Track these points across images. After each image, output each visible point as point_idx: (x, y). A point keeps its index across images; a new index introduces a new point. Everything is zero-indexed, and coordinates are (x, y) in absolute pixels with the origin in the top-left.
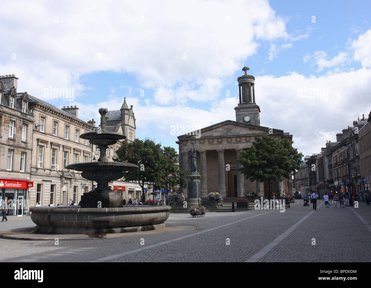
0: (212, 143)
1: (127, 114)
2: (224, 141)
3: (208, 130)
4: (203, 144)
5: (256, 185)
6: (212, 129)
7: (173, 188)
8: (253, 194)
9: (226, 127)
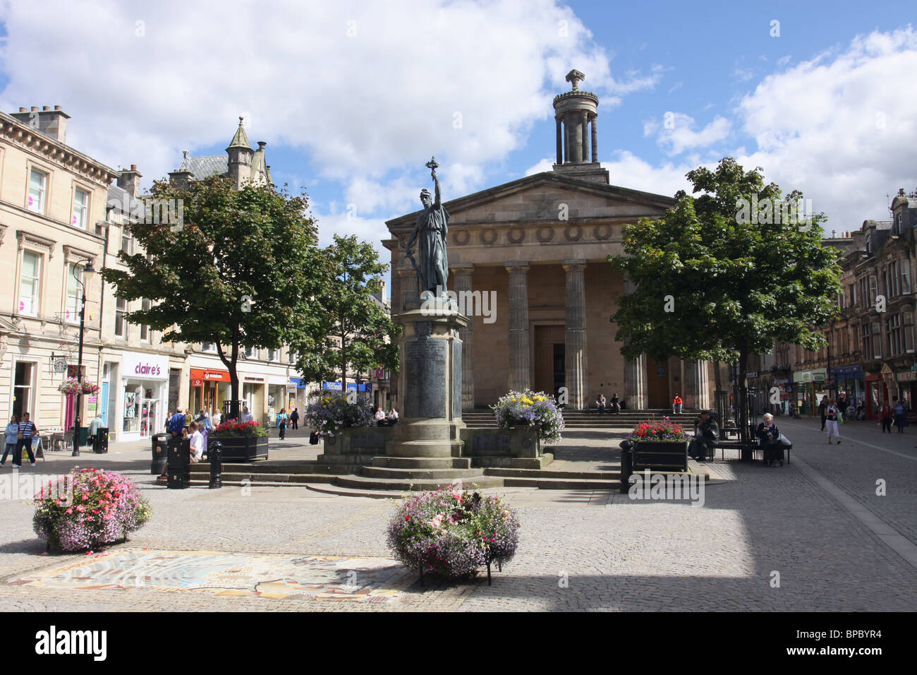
0: (491, 243)
1: (246, 164)
2: (530, 238)
3: (478, 202)
4: (463, 244)
5: (625, 373)
6: (493, 201)
7: (379, 380)
8: (614, 400)
9: (537, 193)
